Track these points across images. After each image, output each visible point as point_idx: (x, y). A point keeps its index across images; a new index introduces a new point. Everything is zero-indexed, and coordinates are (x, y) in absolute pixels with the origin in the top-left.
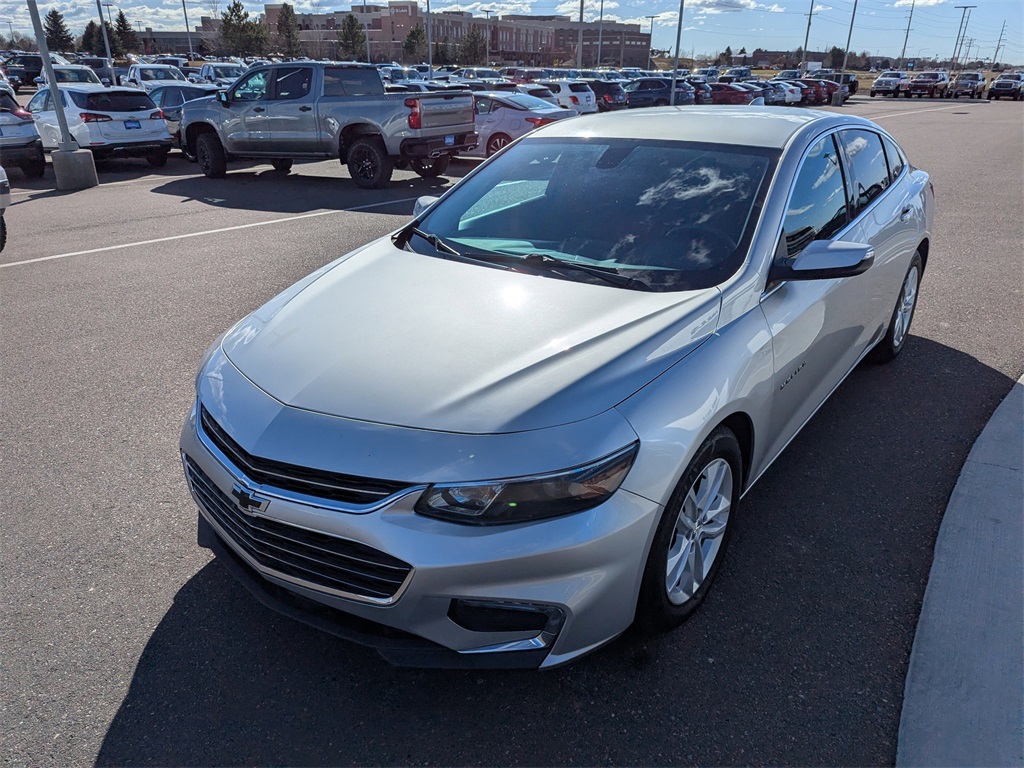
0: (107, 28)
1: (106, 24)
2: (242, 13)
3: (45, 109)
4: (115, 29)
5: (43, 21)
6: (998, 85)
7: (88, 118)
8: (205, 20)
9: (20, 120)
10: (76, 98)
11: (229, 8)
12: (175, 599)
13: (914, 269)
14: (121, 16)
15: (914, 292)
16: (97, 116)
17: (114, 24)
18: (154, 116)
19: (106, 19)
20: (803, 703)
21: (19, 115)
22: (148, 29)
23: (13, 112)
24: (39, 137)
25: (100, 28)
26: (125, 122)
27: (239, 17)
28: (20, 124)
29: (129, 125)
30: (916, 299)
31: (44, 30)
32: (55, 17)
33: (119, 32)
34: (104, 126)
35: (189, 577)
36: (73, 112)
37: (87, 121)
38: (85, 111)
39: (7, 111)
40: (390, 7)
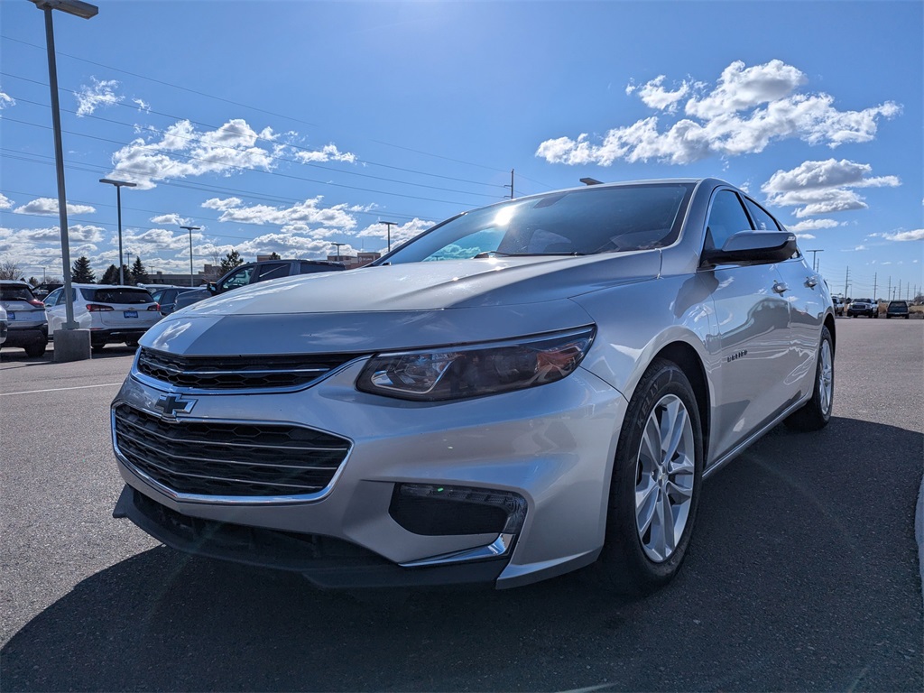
0: (124, 270)
1: (125, 266)
2: (238, 260)
3: (58, 303)
4: (131, 271)
5: (72, 265)
6: (854, 306)
7: (91, 308)
8: (206, 267)
9: (33, 308)
10: (86, 295)
11: (228, 256)
12: (75, 587)
13: (826, 343)
14: (138, 261)
15: (830, 368)
16: (100, 306)
17: (131, 267)
18: (150, 309)
19: (124, 263)
20: (815, 653)
21: (34, 304)
22: (159, 273)
23: (28, 301)
24: (47, 322)
25: (119, 270)
26: (125, 312)
27: (235, 262)
28: (32, 311)
29: (128, 315)
30: (833, 374)
31: (72, 271)
32: (83, 263)
33: (134, 273)
34: (105, 315)
35: (97, 571)
36: (81, 304)
37: (91, 311)
38: (92, 303)
39: (23, 300)
40: (359, 257)
